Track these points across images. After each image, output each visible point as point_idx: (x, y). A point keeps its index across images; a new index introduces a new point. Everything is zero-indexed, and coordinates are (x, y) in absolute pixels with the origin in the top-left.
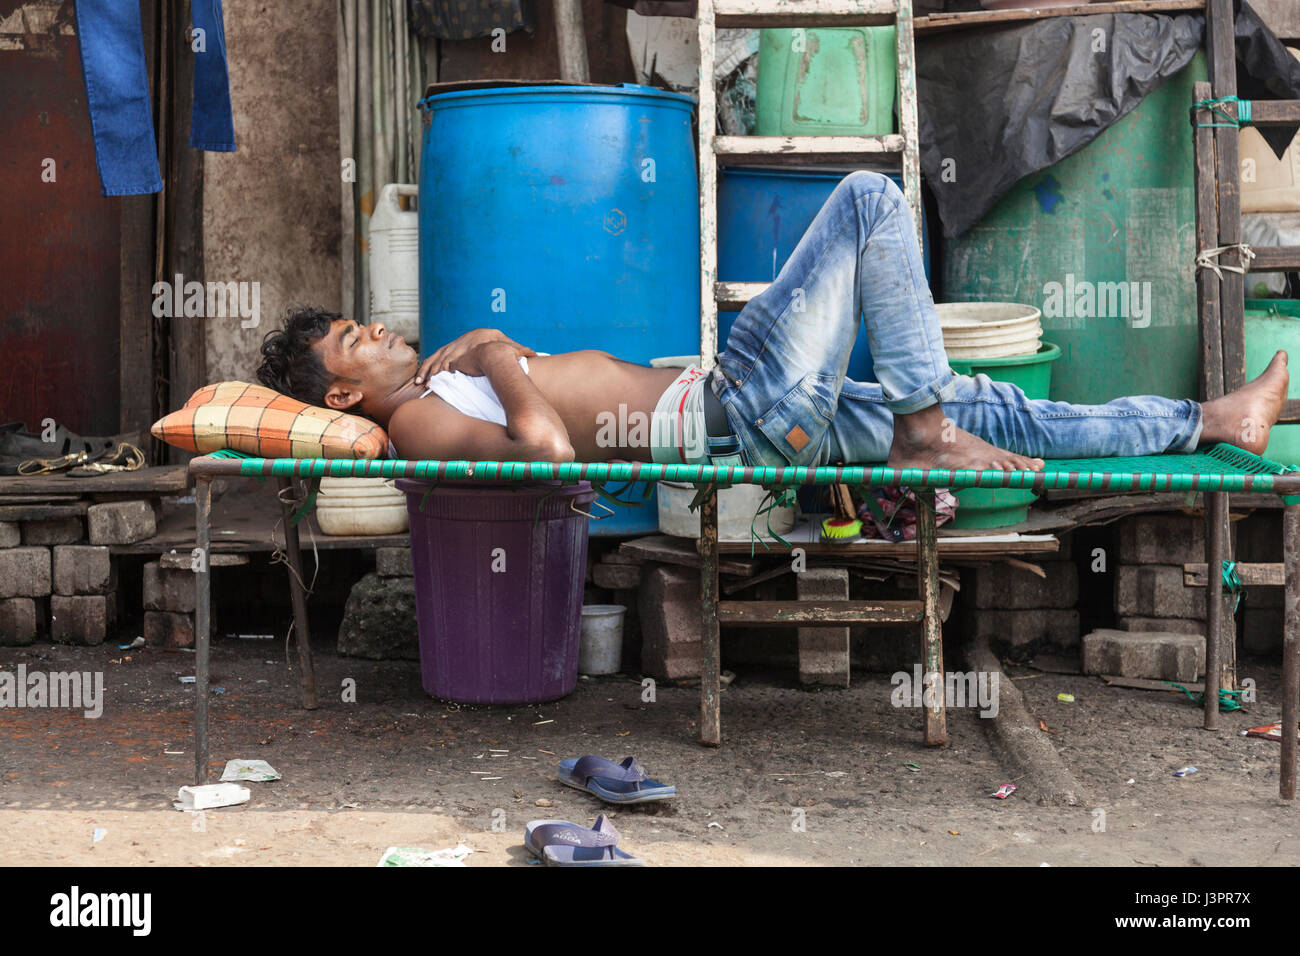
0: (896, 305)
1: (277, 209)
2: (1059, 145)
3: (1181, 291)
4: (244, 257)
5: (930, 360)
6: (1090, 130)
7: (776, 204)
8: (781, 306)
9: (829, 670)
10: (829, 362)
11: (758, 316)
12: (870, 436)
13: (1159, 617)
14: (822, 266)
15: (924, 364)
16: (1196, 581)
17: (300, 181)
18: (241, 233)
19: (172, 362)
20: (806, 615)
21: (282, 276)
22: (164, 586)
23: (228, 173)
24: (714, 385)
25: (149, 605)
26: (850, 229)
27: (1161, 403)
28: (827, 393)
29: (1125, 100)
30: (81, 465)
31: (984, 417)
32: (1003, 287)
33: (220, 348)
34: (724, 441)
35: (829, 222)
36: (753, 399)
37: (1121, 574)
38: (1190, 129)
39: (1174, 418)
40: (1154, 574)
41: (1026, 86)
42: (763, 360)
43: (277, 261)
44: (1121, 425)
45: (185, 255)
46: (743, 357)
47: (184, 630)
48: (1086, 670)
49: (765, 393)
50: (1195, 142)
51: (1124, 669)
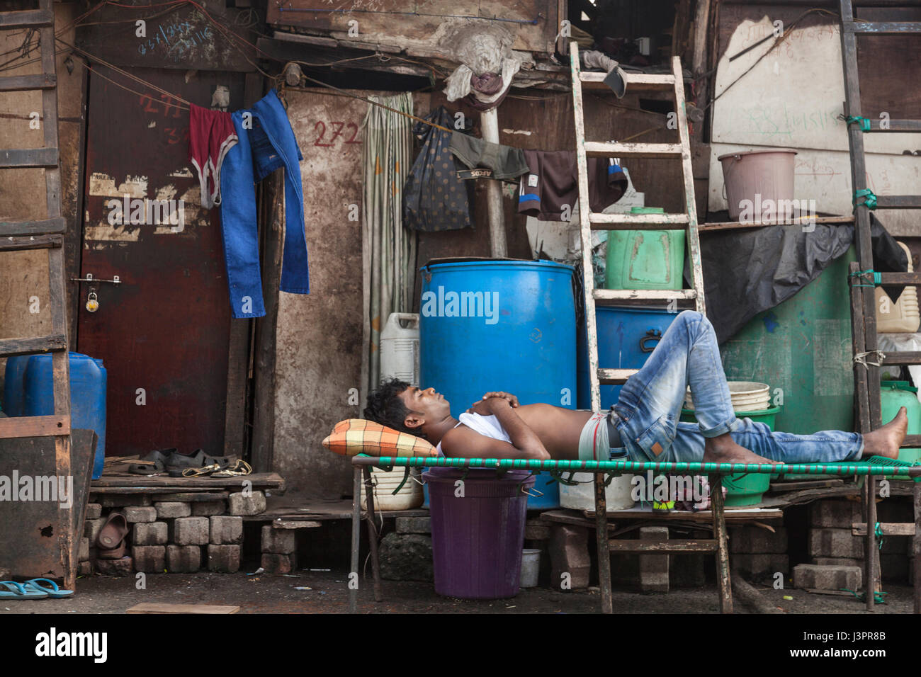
0: (708, 380)
1: (319, 325)
2: (778, 296)
3: (843, 376)
4: (299, 354)
5: (725, 409)
6: (794, 287)
7: (621, 326)
8: (648, 379)
9: (657, 583)
10: (673, 409)
11: (636, 384)
12: (690, 450)
13: (834, 557)
14: (670, 359)
15: (722, 411)
16: (859, 533)
17: (333, 310)
18: (297, 340)
19: (256, 414)
20: (655, 547)
21: (320, 364)
22: (274, 540)
23: (291, 305)
24: (612, 421)
25: (266, 550)
26: (684, 339)
27: (842, 434)
28: (672, 426)
29: (814, 271)
30: (217, 471)
31: (750, 440)
32: (745, 373)
33: (282, 407)
34: (619, 450)
35: (673, 337)
36: (634, 428)
37: (813, 533)
38: (848, 288)
39: (849, 442)
40: (831, 533)
41: (758, 263)
42: (639, 407)
43: (317, 356)
44: (822, 445)
45: (267, 352)
46: (629, 406)
47: (286, 564)
48: (795, 585)
49: (640, 425)
50: (851, 294)
51: (817, 585)
